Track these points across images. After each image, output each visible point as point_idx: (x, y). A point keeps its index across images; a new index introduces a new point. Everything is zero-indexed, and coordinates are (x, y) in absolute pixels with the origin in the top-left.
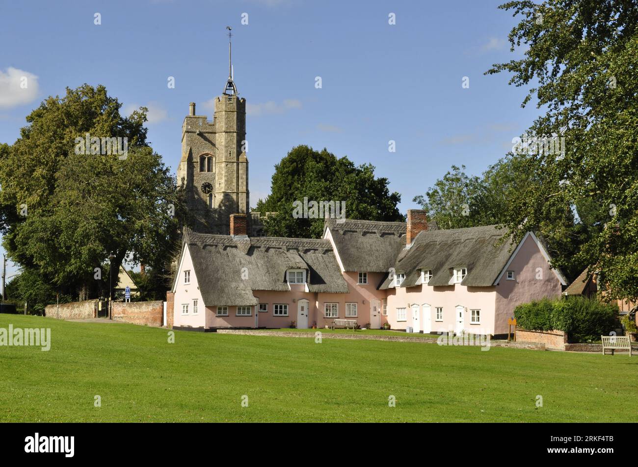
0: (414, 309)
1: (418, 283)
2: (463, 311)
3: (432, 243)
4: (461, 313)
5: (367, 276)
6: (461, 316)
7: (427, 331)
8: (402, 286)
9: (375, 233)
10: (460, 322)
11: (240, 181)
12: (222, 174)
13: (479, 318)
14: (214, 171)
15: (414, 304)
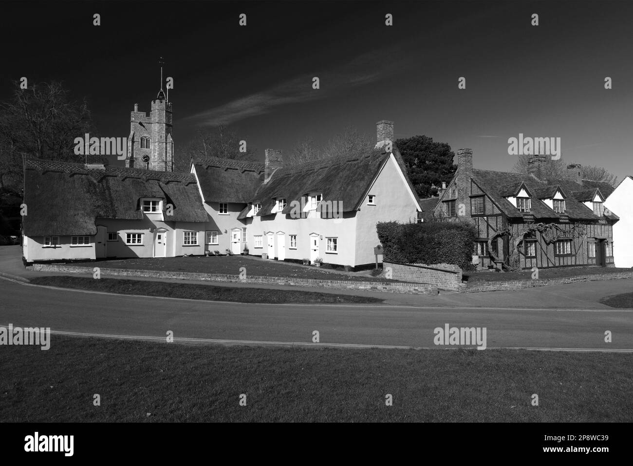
0: (269, 236)
1: (273, 211)
2: (318, 239)
3: (286, 176)
4: (315, 241)
5: (228, 207)
6: (315, 244)
7: (281, 258)
8: (258, 215)
9: (237, 169)
10: (315, 250)
11: (168, 154)
12: (155, 150)
13: (335, 247)
14: (151, 148)
15: (269, 232)
